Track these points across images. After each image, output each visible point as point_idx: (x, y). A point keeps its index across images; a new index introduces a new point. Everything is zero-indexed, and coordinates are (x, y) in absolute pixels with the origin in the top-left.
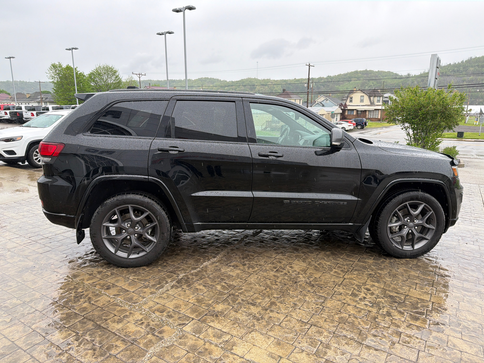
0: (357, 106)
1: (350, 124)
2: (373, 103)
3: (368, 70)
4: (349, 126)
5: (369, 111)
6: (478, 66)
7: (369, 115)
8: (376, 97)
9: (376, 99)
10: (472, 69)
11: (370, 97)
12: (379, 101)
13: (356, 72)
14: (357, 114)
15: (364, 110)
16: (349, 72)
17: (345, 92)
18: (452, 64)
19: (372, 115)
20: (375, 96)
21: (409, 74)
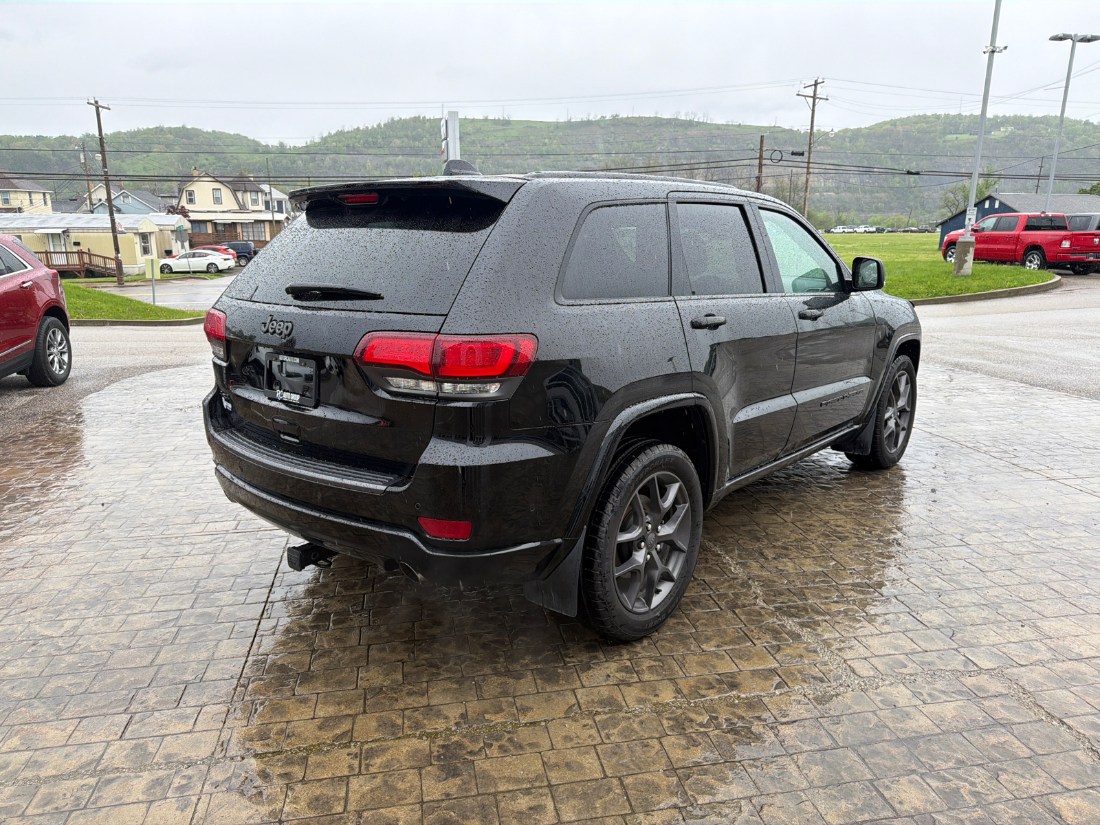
0: (208, 212)
1: (227, 257)
2: (244, 205)
3: (189, 127)
4: (225, 260)
5: (241, 223)
6: (406, 136)
7: (245, 234)
8: (249, 194)
9: (249, 197)
10: (397, 142)
11: (234, 191)
12: (255, 202)
13: (160, 130)
14: (217, 231)
15: (230, 222)
16: (141, 128)
17: (170, 178)
18: (361, 129)
19: (251, 234)
20: (245, 191)
21: (282, 145)
